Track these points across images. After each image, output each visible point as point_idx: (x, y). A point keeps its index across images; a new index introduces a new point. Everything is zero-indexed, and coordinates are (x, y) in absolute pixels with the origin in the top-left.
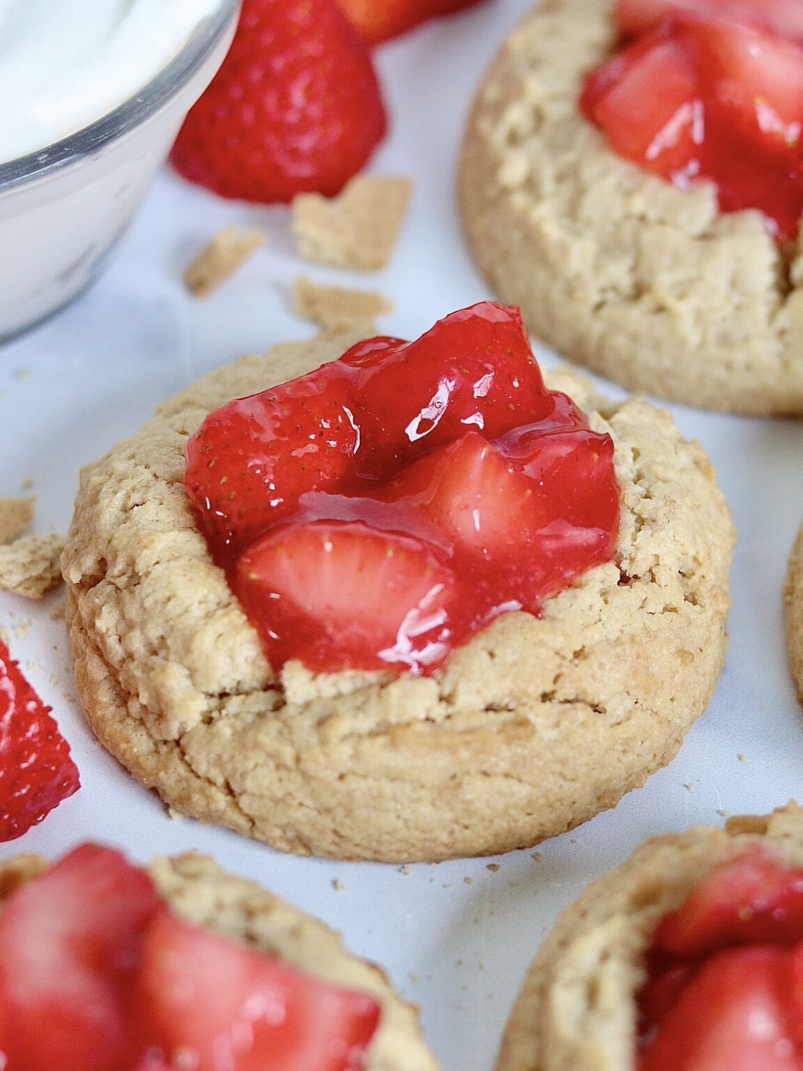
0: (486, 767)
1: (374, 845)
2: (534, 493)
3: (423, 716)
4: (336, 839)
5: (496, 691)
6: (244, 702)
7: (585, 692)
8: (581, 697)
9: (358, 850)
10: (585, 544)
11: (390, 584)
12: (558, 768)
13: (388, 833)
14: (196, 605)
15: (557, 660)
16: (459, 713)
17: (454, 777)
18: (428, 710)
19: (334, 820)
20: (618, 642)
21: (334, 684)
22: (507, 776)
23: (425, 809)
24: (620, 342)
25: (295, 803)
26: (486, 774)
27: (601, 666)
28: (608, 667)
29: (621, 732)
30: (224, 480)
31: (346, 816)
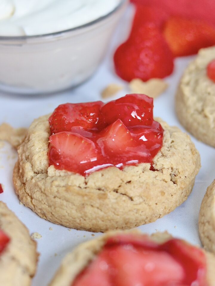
0: (92, 204)
1: (60, 219)
2: (133, 140)
3: (78, 185)
4: (52, 215)
5: (99, 184)
6: (41, 175)
7: (127, 192)
8: (126, 194)
9: (56, 220)
10: (142, 156)
11: (80, 150)
12: (113, 210)
13: (64, 216)
14: (38, 148)
15: (121, 182)
16: (88, 187)
17: (83, 204)
18: (80, 184)
19: (51, 209)
20: (143, 183)
21: (59, 173)
22: (98, 208)
23: (74, 212)
24: (195, 125)
25: (43, 203)
26: (92, 206)
27: (134, 187)
28: (136, 188)
29: (136, 207)
30: (56, 120)
31: (54, 209)
